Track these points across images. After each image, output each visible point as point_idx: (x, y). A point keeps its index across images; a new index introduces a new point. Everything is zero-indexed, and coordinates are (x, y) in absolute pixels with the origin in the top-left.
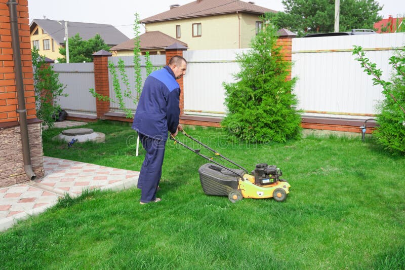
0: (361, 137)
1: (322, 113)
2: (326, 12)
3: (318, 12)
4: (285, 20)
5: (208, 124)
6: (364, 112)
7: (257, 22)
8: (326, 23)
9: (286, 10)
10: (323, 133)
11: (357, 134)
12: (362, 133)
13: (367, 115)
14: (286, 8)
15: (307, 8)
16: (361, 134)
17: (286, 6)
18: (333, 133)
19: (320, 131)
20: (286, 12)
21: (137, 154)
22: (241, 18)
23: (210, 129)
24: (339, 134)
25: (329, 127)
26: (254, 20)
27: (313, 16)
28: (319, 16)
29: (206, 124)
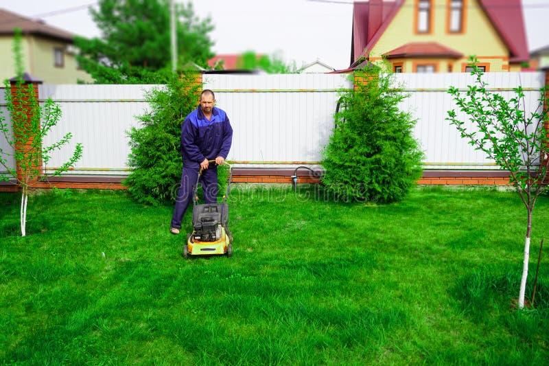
0: (291, 187)
1: (244, 163)
2: (157, 43)
3: (147, 41)
4: (105, 49)
5: (88, 186)
6: (290, 160)
8: (156, 56)
12: (293, 183)
13: (294, 163)
14: (102, 34)
16: (291, 185)
17: (103, 31)
18: (261, 185)
19: (244, 184)
20: (104, 38)
21: (24, 233)
23: (90, 192)
24: (268, 186)
25: (254, 179)
27: (140, 47)
28: (149, 47)
29: (83, 186)
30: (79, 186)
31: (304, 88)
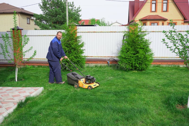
2: (61, 16)
3: (58, 15)
4: (44, 18)
5: (38, 65)
7: (27, 18)
8: (61, 20)
9: (44, 13)
10: (93, 65)
11: (106, 65)
12: (108, 64)
13: (108, 57)
14: (43, 13)
15: (53, 13)
17: (43, 12)
18: (97, 64)
19: (91, 64)
20: (44, 14)
21: (16, 80)
22: (19, 15)
24: (99, 65)
25: (95, 62)
26: (26, 17)
27: (56, 17)
28: (59, 17)
30: (35, 64)
31: (112, 31)
